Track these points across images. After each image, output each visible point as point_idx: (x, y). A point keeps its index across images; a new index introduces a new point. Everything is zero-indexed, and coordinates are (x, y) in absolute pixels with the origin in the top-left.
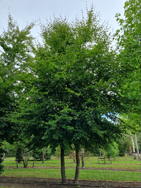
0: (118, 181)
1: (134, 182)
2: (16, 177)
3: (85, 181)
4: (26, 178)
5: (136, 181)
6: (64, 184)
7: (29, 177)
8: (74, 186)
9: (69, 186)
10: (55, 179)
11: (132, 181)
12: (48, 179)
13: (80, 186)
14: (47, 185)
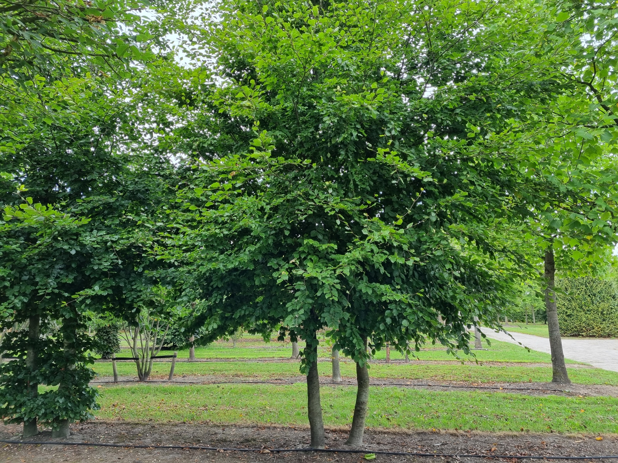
0: (474, 432)
1: (523, 436)
2: (137, 421)
3: (375, 432)
4: (176, 425)
5: (528, 431)
6: (320, 448)
7: (184, 423)
8: (354, 455)
9: (339, 456)
10: (275, 427)
11: (515, 433)
12: (253, 427)
13: (374, 456)
14: (263, 453)
